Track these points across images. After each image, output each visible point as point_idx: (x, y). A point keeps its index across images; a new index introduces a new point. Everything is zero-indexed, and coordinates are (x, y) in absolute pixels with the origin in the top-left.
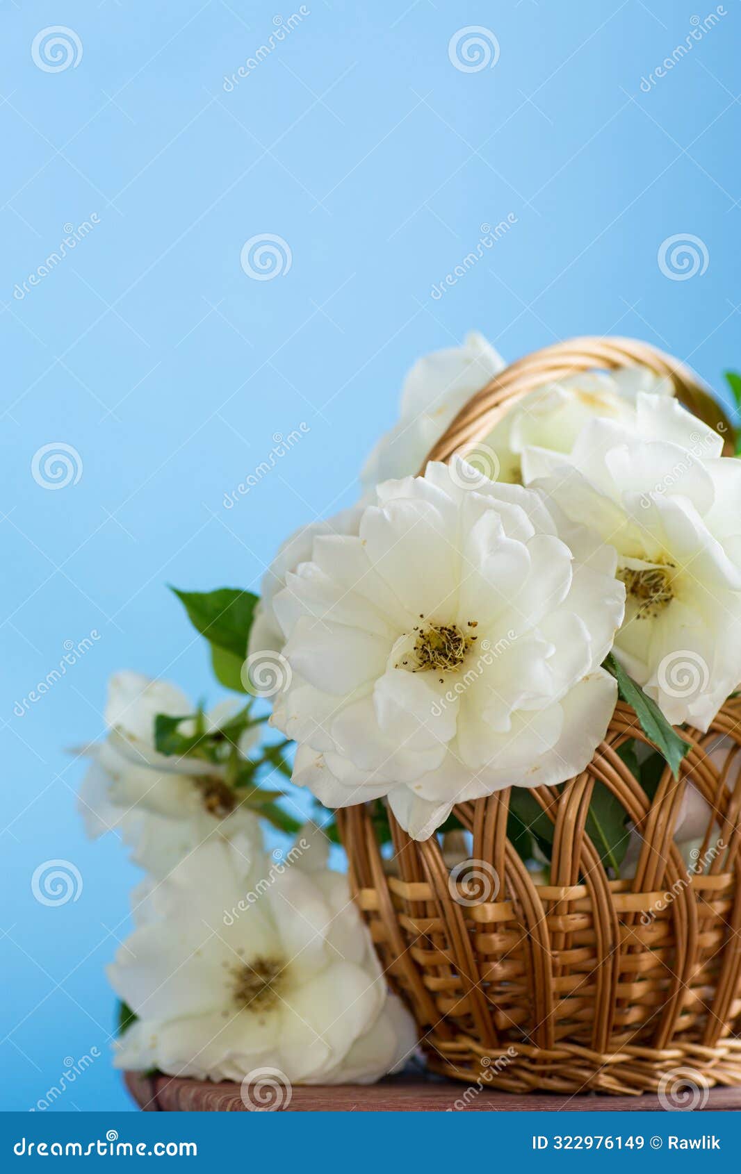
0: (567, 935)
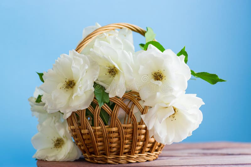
0: (98, 135)
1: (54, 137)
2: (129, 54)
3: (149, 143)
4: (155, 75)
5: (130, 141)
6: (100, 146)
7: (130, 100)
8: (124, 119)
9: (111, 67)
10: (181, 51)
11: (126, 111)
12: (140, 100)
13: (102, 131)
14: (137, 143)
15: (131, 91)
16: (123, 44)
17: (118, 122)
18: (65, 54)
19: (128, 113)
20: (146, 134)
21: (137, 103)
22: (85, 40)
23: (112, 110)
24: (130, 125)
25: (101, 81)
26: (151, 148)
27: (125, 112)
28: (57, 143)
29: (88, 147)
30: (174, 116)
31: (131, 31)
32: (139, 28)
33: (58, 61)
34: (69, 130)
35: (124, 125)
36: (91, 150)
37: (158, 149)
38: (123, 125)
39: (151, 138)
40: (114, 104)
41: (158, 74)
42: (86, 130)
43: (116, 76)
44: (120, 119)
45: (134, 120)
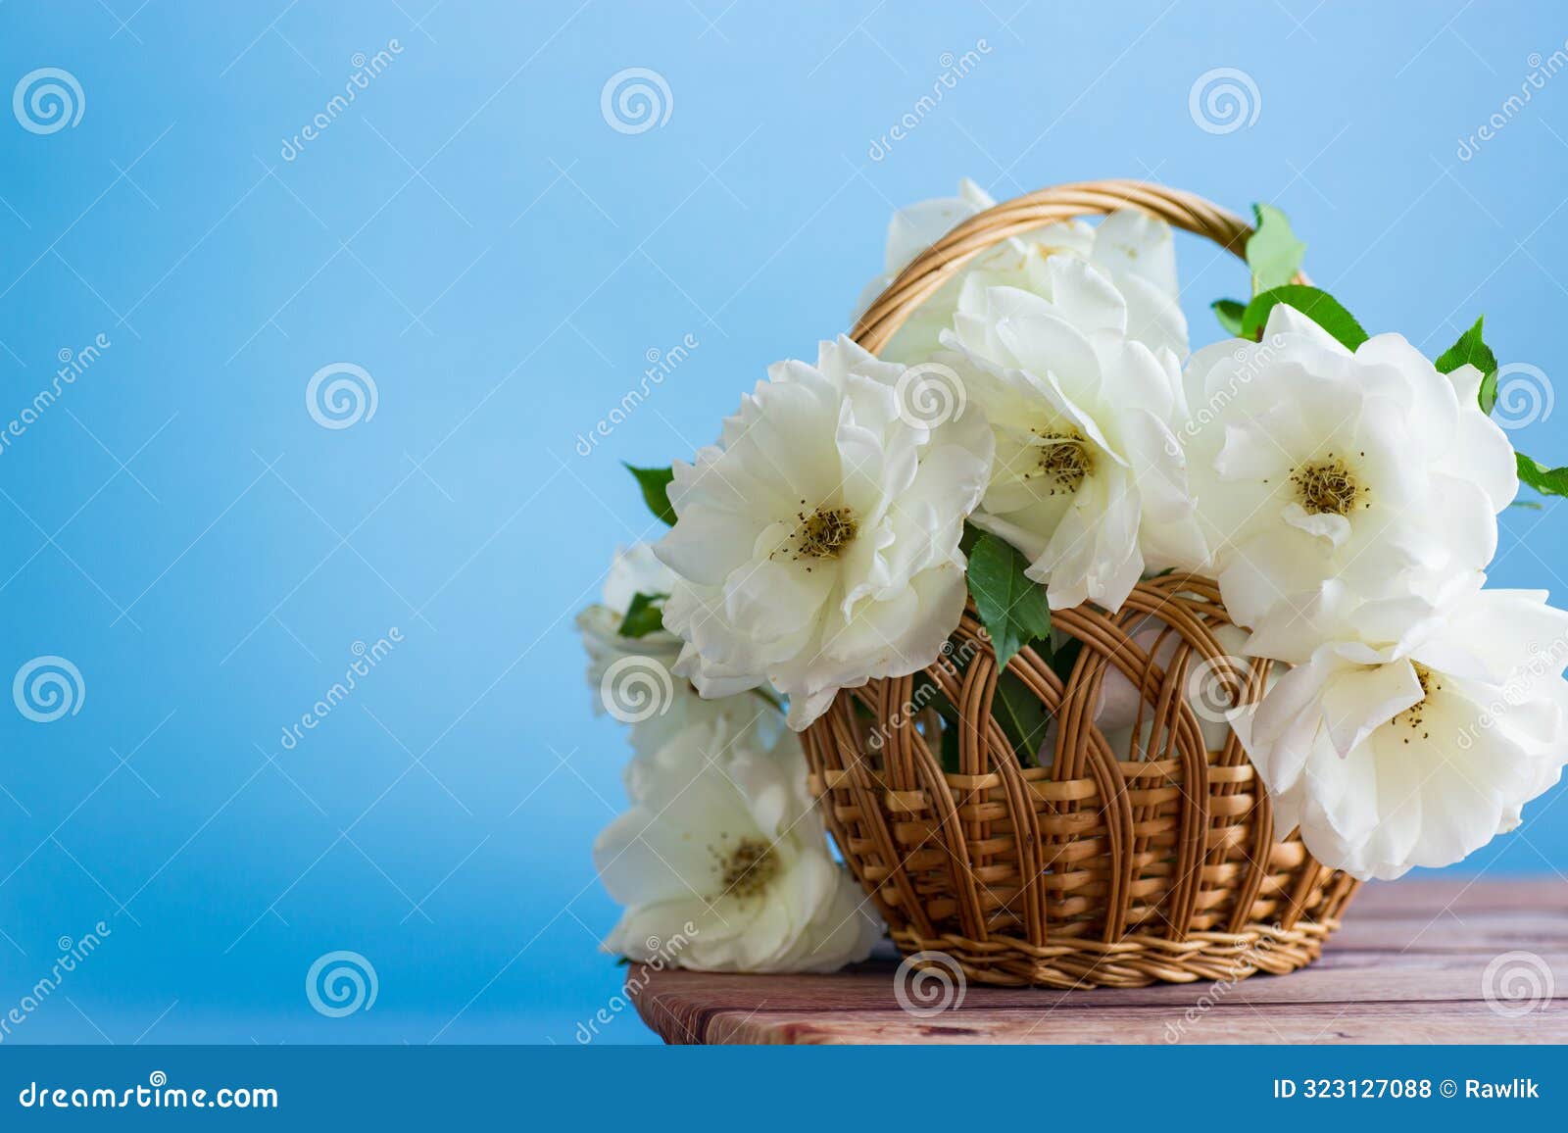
1: (724, 836)
2: (1163, 361)
3: (1272, 869)
4: (1312, 481)
5: (1161, 861)
6: (993, 885)
7: (1165, 625)
8: (1130, 731)
9: (1058, 436)
10: (1461, 342)
11: (1140, 689)
12: (1222, 621)
13: (1005, 802)
14: (1204, 870)
15: (1167, 572)
16: (1125, 304)
17: (1099, 746)
18: (796, 362)
19: (1155, 700)
20: (1254, 821)
21: (1201, 642)
22: (905, 283)
23: (1065, 680)
24: (1165, 768)
25: (1003, 516)
26: (1283, 900)
27: (1137, 693)
28: (738, 868)
29: (920, 889)
30: (1415, 716)
31: (1164, 224)
32: (1210, 207)
33: (756, 399)
34: (810, 792)
35: (1134, 765)
36: (941, 909)
37: (1319, 904)
38: (1124, 768)
39: (1286, 841)
40: (1074, 646)
41: (1325, 476)
42: (913, 794)
43: (1089, 488)
44: (1110, 731)
45: (1186, 735)
